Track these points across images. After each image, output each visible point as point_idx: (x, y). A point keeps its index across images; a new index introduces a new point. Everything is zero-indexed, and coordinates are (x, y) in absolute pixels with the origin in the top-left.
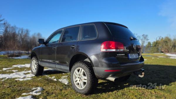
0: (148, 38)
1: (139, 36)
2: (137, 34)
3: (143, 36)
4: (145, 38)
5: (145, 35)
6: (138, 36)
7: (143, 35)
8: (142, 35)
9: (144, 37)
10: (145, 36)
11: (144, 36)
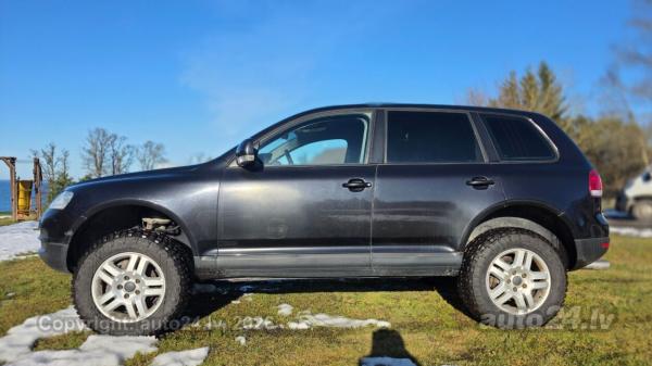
0: (164, 157)
1: (133, 147)
2: (124, 138)
3: (146, 146)
4: (155, 156)
5: (155, 146)
6: (128, 147)
7: (148, 145)
8: (145, 142)
9: (151, 152)
10: (153, 149)
11: (151, 147)
